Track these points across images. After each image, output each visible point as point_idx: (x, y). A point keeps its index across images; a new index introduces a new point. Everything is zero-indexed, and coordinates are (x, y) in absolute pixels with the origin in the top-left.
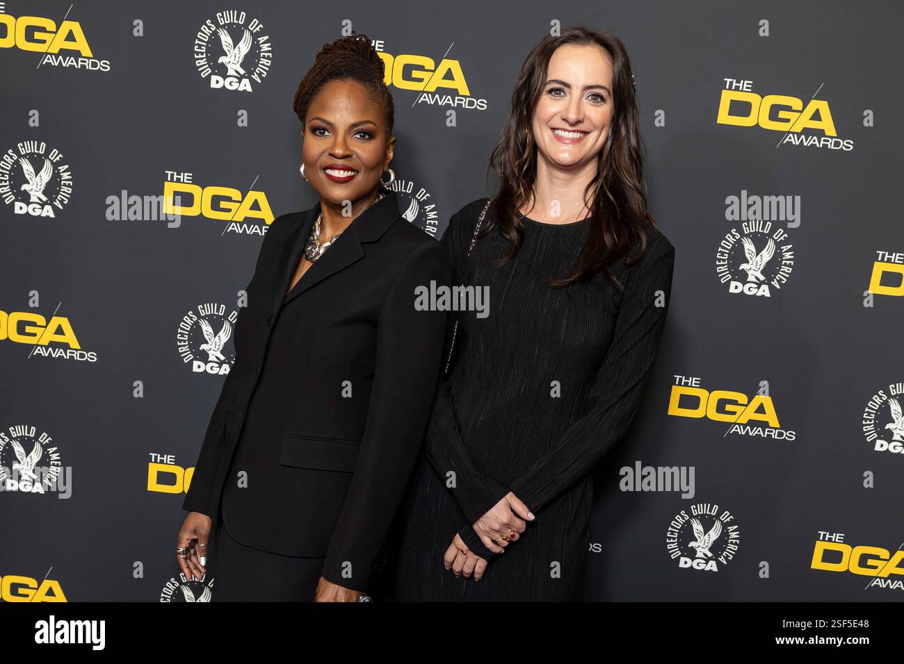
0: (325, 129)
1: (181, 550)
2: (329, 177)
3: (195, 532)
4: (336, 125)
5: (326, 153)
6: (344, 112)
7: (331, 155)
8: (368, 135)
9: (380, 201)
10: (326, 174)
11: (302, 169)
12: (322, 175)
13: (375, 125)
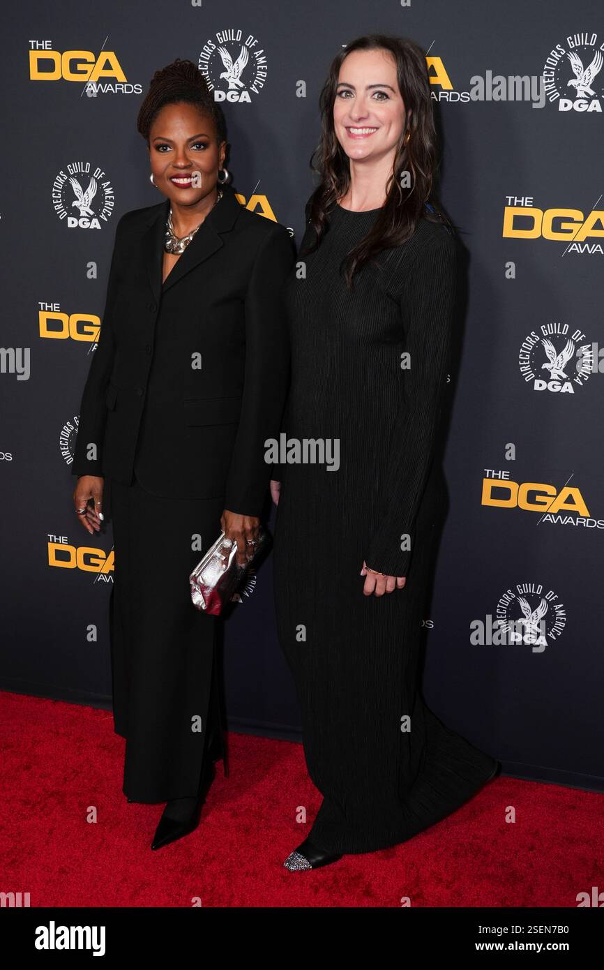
0: (167, 146)
1: (82, 511)
2: (176, 185)
3: (91, 493)
4: (176, 142)
5: (171, 166)
6: (181, 130)
7: (175, 167)
8: (202, 145)
9: (221, 199)
10: (173, 182)
11: (152, 178)
12: (169, 184)
13: (206, 136)
